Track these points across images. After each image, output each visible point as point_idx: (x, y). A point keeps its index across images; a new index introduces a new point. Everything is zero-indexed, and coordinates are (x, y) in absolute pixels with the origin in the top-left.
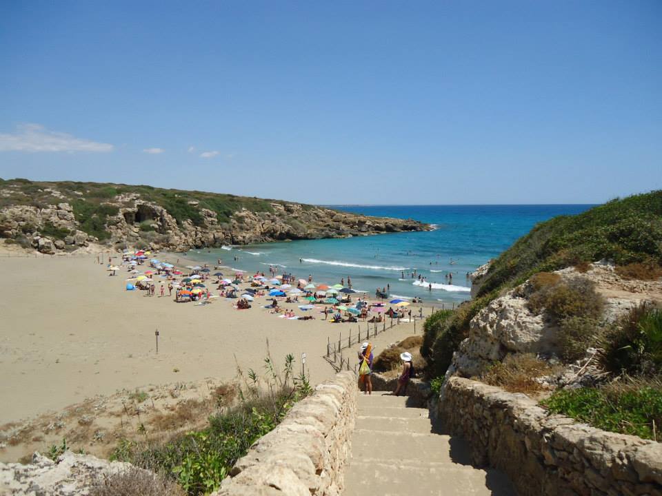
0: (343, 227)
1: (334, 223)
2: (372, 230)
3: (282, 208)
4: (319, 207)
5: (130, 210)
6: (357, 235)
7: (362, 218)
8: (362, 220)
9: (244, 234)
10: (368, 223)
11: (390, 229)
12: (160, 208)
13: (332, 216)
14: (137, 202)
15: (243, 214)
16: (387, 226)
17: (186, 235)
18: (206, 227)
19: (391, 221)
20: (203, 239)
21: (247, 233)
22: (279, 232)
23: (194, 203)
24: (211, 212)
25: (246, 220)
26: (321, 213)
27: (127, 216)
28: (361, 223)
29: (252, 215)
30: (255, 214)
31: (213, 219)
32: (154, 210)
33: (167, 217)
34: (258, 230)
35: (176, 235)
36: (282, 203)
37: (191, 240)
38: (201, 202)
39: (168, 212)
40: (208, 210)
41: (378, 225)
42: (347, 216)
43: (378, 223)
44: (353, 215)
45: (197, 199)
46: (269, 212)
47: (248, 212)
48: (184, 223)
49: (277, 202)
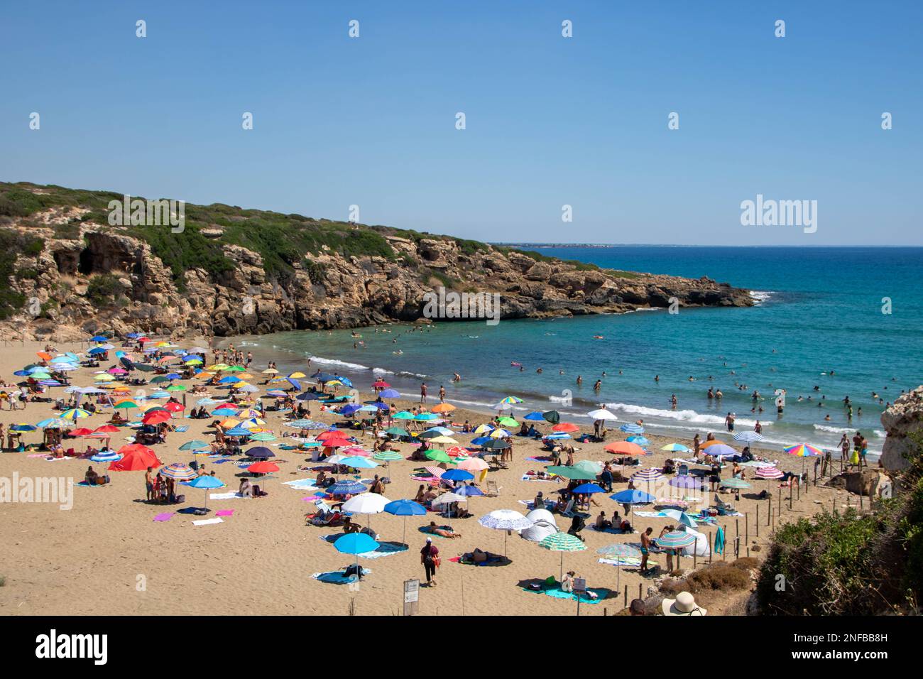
0: (550, 293)
1: (531, 284)
2: (617, 301)
3: (412, 247)
4: (495, 247)
5: (68, 244)
6: (581, 313)
7: (595, 275)
8: (595, 279)
9: (325, 306)
10: (609, 285)
11: (658, 300)
12: (136, 243)
13: (525, 267)
14: (85, 228)
15: (324, 258)
16: (650, 293)
17: (193, 304)
18: (238, 288)
19: (659, 281)
20: (231, 314)
21: (331, 303)
22: (403, 302)
23: (214, 232)
24: (251, 254)
25: (330, 272)
26: (501, 261)
27: (62, 258)
28: (593, 285)
29: (343, 262)
30: (351, 261)
31: (255, 269)
32: (123, 245)
33: (154, 263)
34: (356, 295)
35: (172, 303)
36: (417, 238)
37: (204, 315)
38: (228, 230)
39: (155, 251)
40: (245, 249)
41: (631, 289)
42: (560, 269)
43: (630, 286)
44: (575, 267)
45: (221, 223)
46: (383, 257)
47: (334, 255)
48: (190, 278)
49: (400, 232)
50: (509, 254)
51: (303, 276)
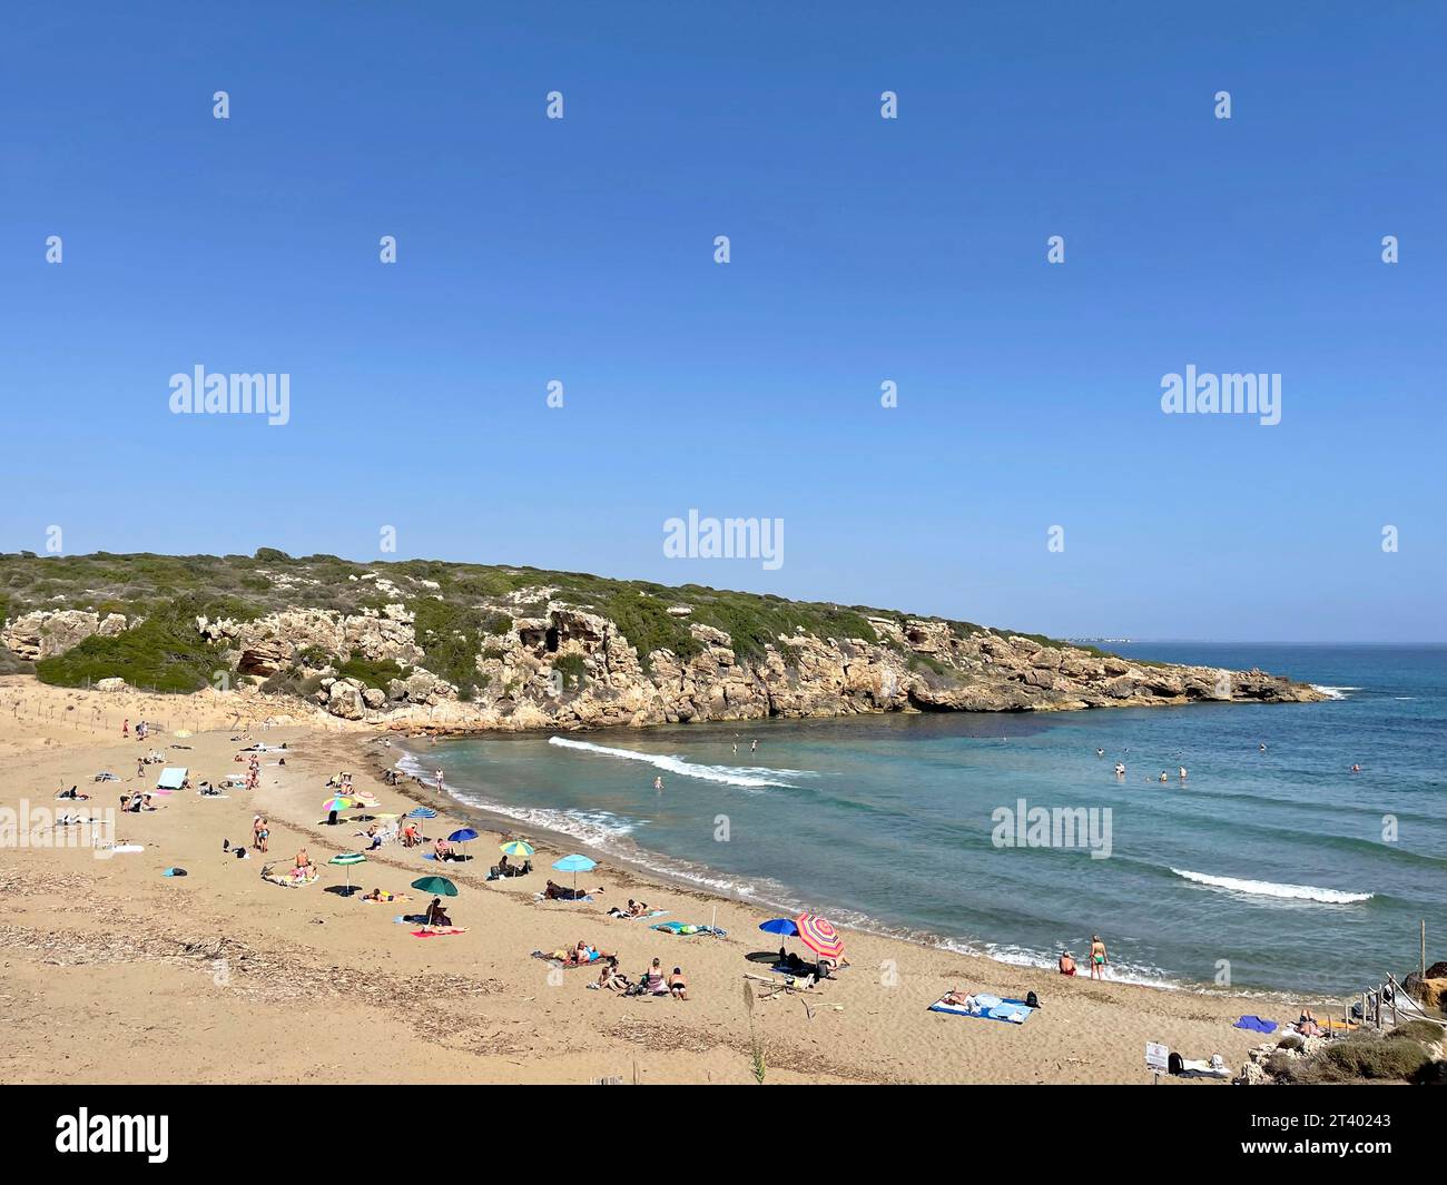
0: (1061, 683)
1: (1037, 672)
2: (1145, 694)
3: (896, 629)
4: (994, 631)
5: (534, 622)
7: (1115, 662)
8: (1116, 667)
9: (800, 692)
10: (1134, 675)
11: (1197, 694)
12: (602, 621)
13: (1030, 654)
14: (553, 606)
15: (798, 640)
16: (1187, 685)
17: (658, 687)
18: (705, 670)
19: (1198, 671)
20: (697, 698)
21: (806, 688)
22: (886, 690)
23: (681, 610)
24: (720, 634)
25: (805, 653)
26: (1001, 646)
27: (526, 635)
28: (1114, 674)
29: (819, 644)
30: (829, 643)
31: (724, 650)
32: (586, 623)
34: (834, 681)
35: (635, 685)
36: (902, 620)
37: (667, 698)
38: (697, 609)
39: (620, 630)
40: (714, 629)
41: (1162, 680)
42: (1072, 655)
43: (1161, 676)
44: (1089, 653)
45: (689, 602)
46: (864, 639)
47: (810, 637)
48: (655, 659)
49: (883, 613)
50: (1011, 638)
51: (776, 659)
